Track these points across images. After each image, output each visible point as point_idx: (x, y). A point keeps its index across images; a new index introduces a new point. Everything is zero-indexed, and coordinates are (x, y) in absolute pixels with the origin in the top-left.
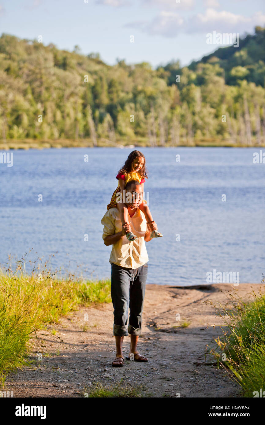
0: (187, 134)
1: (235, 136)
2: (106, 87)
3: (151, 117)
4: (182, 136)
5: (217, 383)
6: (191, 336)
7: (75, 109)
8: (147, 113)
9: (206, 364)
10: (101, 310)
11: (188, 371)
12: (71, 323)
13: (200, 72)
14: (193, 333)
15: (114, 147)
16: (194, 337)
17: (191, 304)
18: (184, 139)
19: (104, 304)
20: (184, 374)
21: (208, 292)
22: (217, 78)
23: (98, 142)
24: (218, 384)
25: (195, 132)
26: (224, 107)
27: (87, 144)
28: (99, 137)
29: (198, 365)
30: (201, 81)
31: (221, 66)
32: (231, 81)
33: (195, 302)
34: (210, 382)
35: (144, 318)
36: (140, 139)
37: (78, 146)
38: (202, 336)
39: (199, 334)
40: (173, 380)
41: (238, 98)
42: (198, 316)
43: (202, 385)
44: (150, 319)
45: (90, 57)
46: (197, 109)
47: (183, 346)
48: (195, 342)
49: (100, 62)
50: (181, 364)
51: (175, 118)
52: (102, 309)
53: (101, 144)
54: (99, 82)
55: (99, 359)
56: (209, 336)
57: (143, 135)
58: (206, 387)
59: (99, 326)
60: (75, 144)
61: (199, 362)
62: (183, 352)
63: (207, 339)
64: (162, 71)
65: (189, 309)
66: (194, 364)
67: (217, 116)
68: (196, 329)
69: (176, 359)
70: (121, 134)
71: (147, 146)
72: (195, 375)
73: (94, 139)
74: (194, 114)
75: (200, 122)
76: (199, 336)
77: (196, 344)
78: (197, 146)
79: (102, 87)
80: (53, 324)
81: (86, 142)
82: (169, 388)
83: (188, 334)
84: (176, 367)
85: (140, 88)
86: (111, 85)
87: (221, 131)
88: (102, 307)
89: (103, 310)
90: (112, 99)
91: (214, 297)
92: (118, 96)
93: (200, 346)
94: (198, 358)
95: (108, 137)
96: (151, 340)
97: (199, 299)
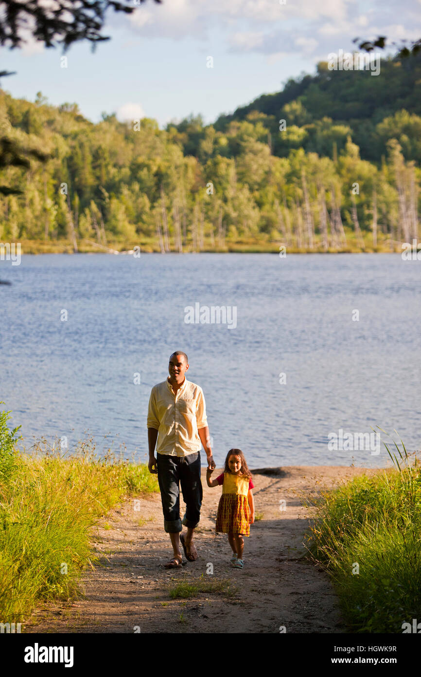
0: (216, 232)
1: (289, 236)
2: (89, 159)
3: (160, 206)
4: (207, 235)
5: (305, 578)
6: (266, 530)
7: (42, 192)
8: (154, 199)
9: (289, 560)
10: (151, 501)
11: (271, 567)
12: (122, 516)
13: (234, 134)
14: (268, 527)
15: (103, 252)
16: (270, 532)
17: (258, 492)
18: (212, 240)
19: (154, 493)
20: (267, 570)
21: (277, 478)
22: (259, 146)
23: (79, 244)
24: (307, 579)
25: (228, 230)
26: (271, 190)
27: (61, 247)
28: (81, 236)
29: (281, 561)
30: (235, 150)
31: (266, 126)
32: (281, 149)
33: (262, 490)
34: (298, 577)
35: (205, 510)
36: (144, 240)
37: (49, 252)
38: (279, 531)
39: (276, 528)
40: (256, 575)
41: (292, 176)
42: (270, 507)
43: (290, 580)
44: (212, 511)
45: (62, 110)
46: (230, 193)
47: (259, 542)
48: (273, 537)
49: (79, 119)
50: (261, 560)
51: (197, 208)
52: (152, 499)
53: (83, 248)
54: (78, 150)
55: (168, 556)
56: (287, 530)
57: (147, 234)
58: (294, 582)
59: (155, 519)
60: (46, 248)
61: (281, 557)
62: (261, 548)
63: (285, 534)
64: (174, 131)
65: (258, 499)
66: (277, 559)
67: (259, 204)
68: (270, 522)
69: (254, 556)
70: (114, 231)
71: (155, 252)
72: (279, 570)
73: (73, 240)
74: (225, 200)
75: (234, 215)
76: (275, 530)
77: (275, 539)
78: (231, 251)
79: (83, 159)
80: (102, 517)
81: (61, 245)
82: (255, 583)
83: (262, 528)
84: (257, 564)
85: (141, 159)
86: (97, 155)
87: (266, 228)
88: (152, 497)
89: (153, 501)
90: (98, 178)
91: (285, 483)
92: (108, 173)
93: (278, 541)
94: (279, 553)
95: (94, 236)
96: (219, 535)
97: (267, 487)
